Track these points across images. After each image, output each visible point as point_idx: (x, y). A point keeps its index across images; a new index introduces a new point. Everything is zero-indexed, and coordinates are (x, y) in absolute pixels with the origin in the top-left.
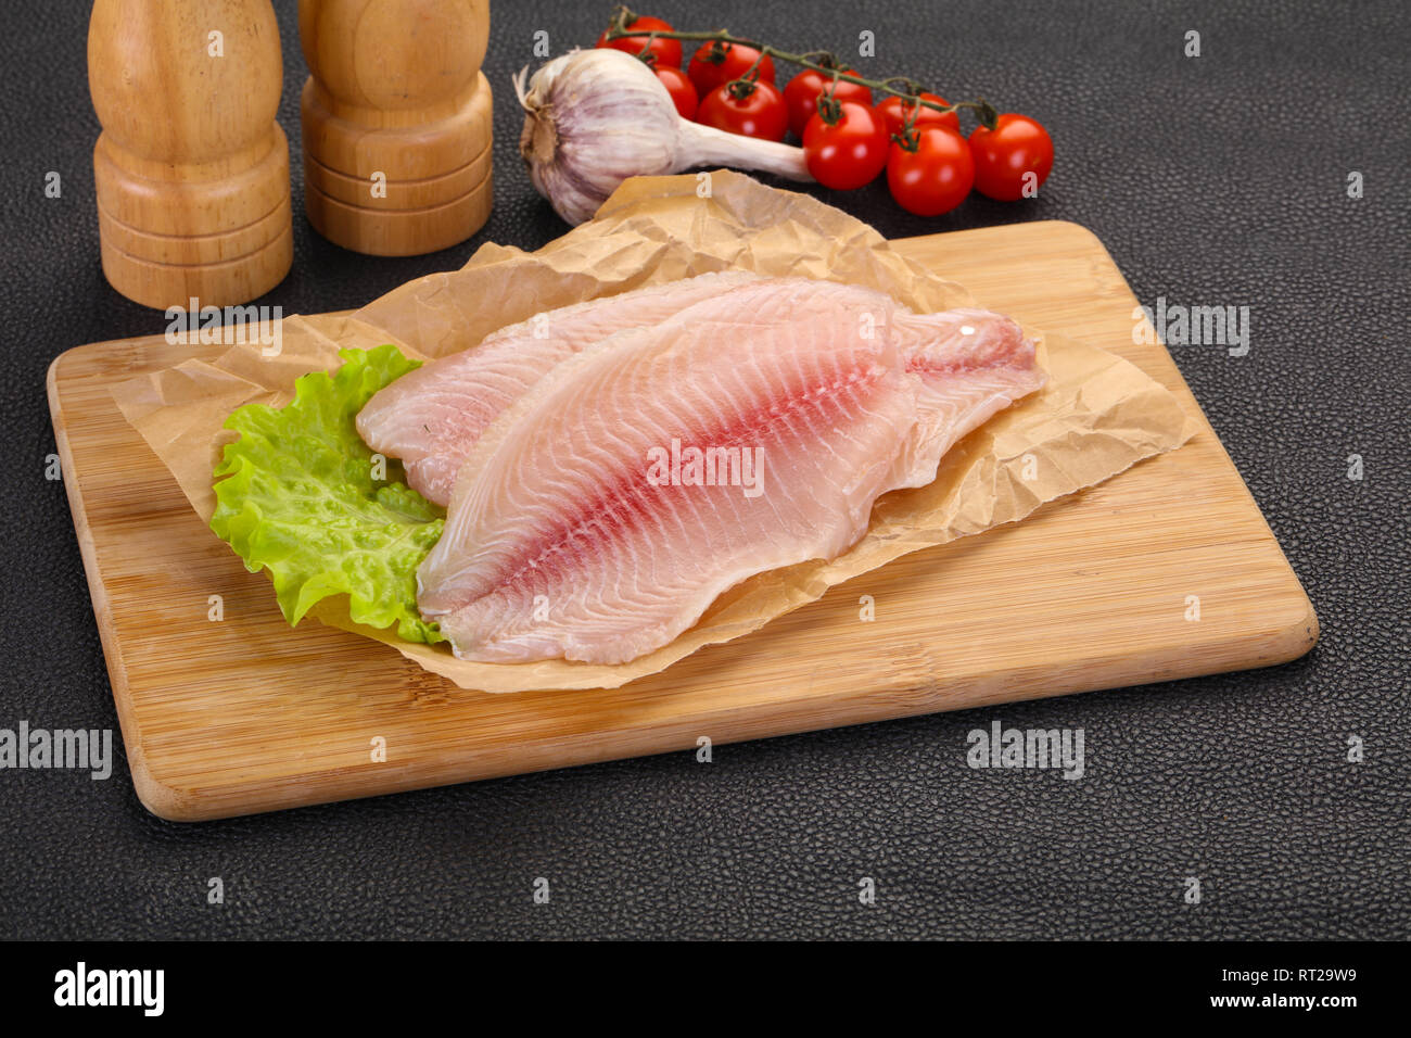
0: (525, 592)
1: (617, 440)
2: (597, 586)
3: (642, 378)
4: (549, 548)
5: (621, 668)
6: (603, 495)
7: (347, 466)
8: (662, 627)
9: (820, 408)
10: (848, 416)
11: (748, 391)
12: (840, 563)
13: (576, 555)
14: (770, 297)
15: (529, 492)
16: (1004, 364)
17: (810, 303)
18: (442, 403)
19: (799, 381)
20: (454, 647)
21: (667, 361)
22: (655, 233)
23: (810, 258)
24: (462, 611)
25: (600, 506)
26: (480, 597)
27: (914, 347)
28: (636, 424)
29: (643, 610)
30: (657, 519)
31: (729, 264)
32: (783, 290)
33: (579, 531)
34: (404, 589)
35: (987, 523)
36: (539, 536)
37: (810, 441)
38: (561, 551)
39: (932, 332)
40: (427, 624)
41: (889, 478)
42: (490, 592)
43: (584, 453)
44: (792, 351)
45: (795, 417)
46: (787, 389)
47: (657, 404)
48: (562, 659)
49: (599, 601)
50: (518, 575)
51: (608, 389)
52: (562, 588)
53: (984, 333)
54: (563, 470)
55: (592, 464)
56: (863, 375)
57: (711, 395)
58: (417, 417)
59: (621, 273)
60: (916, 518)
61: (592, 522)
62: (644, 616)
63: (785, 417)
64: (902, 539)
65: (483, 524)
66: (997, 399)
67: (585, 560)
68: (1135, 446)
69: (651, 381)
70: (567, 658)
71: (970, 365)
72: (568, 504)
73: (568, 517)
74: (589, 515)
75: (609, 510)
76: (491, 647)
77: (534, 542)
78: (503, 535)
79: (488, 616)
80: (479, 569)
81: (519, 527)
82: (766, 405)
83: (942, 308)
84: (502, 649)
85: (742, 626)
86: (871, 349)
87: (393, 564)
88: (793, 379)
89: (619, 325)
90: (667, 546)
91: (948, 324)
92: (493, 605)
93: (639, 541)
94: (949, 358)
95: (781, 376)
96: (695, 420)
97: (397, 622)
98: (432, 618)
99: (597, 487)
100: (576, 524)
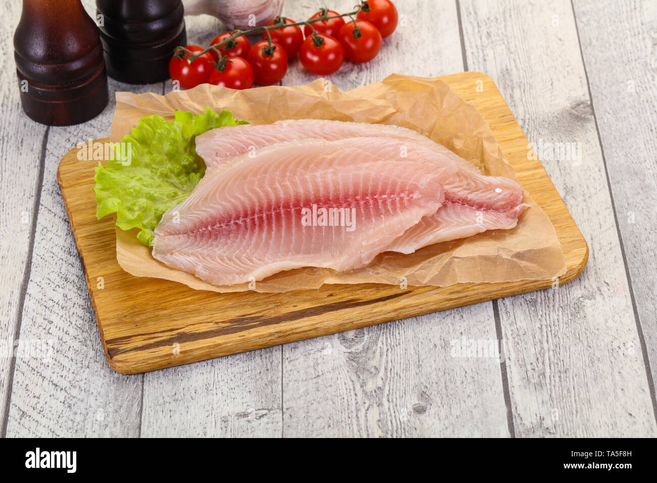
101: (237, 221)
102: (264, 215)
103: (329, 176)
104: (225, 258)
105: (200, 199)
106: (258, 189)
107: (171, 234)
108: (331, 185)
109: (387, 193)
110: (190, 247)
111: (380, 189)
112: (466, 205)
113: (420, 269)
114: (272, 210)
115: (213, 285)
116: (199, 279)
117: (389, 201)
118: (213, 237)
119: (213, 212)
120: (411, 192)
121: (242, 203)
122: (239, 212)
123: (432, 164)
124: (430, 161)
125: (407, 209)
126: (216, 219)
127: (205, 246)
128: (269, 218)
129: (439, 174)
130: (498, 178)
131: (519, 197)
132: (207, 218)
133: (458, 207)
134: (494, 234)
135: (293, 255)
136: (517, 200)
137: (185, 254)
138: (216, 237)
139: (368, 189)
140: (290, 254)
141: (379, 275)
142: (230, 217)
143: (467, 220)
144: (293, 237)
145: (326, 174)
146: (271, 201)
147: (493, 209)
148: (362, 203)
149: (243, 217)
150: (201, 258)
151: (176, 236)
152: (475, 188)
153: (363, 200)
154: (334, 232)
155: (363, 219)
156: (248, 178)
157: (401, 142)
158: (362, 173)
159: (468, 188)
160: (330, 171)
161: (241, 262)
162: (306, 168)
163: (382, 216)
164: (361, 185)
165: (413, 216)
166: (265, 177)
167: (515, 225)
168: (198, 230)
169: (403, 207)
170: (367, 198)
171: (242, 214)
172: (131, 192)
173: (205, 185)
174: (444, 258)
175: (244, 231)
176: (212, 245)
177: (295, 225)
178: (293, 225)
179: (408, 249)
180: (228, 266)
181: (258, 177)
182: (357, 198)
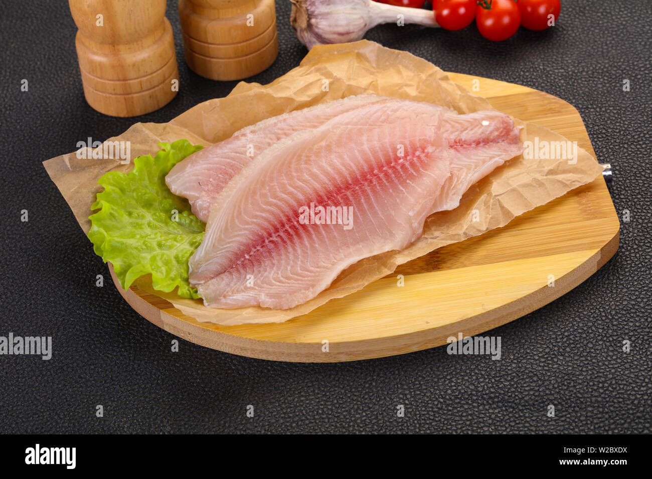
0: (242, 271)
1: (293, 190)
2: (279, 269)
3: (307, 157)
4: (255, 248)
5: (289, 311)
6: (284, 219)
7: (161, 203)
8: (311, 290)
9: (400, 170)
10: (414, 173)
11: (362, 162)
12: (406, 252)
13: (269, 252)
14: (377, 111)
15: (247, 218)
16: (504, 140)
17: (398, 114)
18: (208, 170)
19: (389, 156)
20: (205, 301)
21: (321, 147)
22: (328, 75)
23: (407, 85)
24: (210, 282)
25: (283, 225)
26: (219, 274)
27: (456, 133)
28: (303, 181)
29: (302, 280)
30: (312, 232)
31: (365, 90)
32: (385, 107)
33: (271, 239)
34: (183, 271)
35: (485, 230)
36: (250, 242)
37: (395, 188)
38: (261, 250)
39: (467, 124)
40: (193, 288)
41: (435, 205)
42: (225, 271)
43: (276, 197)
44: (386, 140)
45: (387, 175)
46: (383, 160)
47: (315, 170)
48: (259, 307)
49: (280, 276)
50: (239, 262)
51: (290, 163)
52: (262, 269)
53: (493, 124)
54: (264, 207)
55: (280, 203)
56: (423, 151)
57: (343, 165)
58: (194, 177)
59: (309, 96)
60: (448, 227)
61: (278, 234)
62: (302, 284)
63: (381, 175)
64: (439, 239)
65: (223, 236)
66: (496, 162)
67: (274, 254)
68: (568, 183)
69: (313, 158)
70: (261, 306)
71: (484, 141)
72: (266, 224)
73: (266, 231)
74: (277, 230)
75: (287, 227)
76: (223, 300)
77: (247, 245)
78: (231, 242)
79: (223, 284)
80: (219, 259)
81: (242, 236)
82: (372, 170)
83: (474, 110)
84: (229, 301)
85: (353, 288)
86: (428, 138)
87: (177, 258)
88: (386, 155)
89: (303, 126)
90: (317, 246)
91: (475, 120)
92: (226, 278)
93: (302, 243)
94: (475, 139)
95: (380, 154)
96: (334, 179)
97: (177, 287)
98: (194, 285)
99: (282, 215)
100: (270, 235)
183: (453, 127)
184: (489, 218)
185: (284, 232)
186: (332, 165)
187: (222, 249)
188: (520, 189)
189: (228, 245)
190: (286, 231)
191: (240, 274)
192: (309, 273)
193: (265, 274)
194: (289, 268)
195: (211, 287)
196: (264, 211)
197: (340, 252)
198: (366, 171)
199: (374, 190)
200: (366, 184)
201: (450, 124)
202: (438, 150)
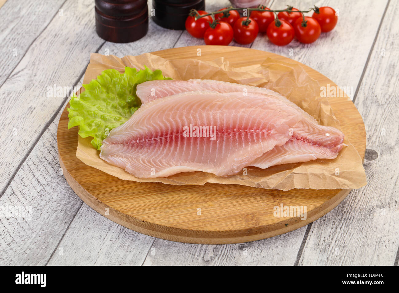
101: (156, 138)
102: (174, 136)
103: (218, 115)
104: (146, 161)
105: (134, 123)
106: (171, 119)
107: (113, 143)
108: (219, 121)
109: (254, 128)
110: (124, 153)
111: (249, 126)
112: (306, 142)
113: (270, 179)
114: (179, 133)
115: (136, 177)
116: (128, 173)
117: (255, 134)
118: (139, 147)
119: (141, 131)
120: (269, 129)
121: (161, 127)
122: (158, 133)
123: (285, 113)
124: (284, 111)
125: (266, 140)
126: (143, 136)
127: (134, 152)
128: (177, 138)
129: (289, 120)
130: (329, 127)
131: (341, 140)
132: (137, 135)
133: (300, 142)
134: (322, 161)
135: (189, 162)
136: (339, 142)
137: (120, 156)
138: (142, 147)
139: (242, 125)
140: (187, 162)
141: (244, 180)
142: (152, 135)
143: (305, 151)
144: (191, 152)
145: (216, 113)
146: (179, 127)
147: (323, 146)
148: (237, 133)
149: (160, 136)
150: (130, 159)
151: (116, 145)
152: (313, 132)
153: (239, 132)
154: (217, 151)
155: (237, 144)
156: (166, 112)
157: (267, 98)
158: (239, 115)
159: (308, 131)
160: (218, 112)
161: (155, 164)
162: (204, 108)
163: (249, 143)
164: (238, 122)
165: (269, 145)
166: (177, 112)
167: (336, 157)
168: (130, 143)
169: (264, 139)
170: (241, 131)
171: (159, 135)
172: (91, 114)
173: (138, 114)
174: (287, 173)
175: (160, 145)
176: (138, 152)
177: (193, 144)
178: (192, 144)
179: (264, 166)
180: (147, 166)
181: (173, 112)
182: (234, 130)
183: (308, 129)
184: (280, 183)
185: (165, 138)
186: (214, 116)
187: (129, 132)
188: (310, 176)
189: (133, 131)
190: (166, 138)
191: (128, 148)
192: (160, 165)
193: (139, 155)
194: (154, 157)
195: (109, 148)
196: (163, 122)
197: (186, 162)
198: (230, 127)
199: (227, 139)
200: (226, 134)
201: (308, 127)
202: (277, 134)
